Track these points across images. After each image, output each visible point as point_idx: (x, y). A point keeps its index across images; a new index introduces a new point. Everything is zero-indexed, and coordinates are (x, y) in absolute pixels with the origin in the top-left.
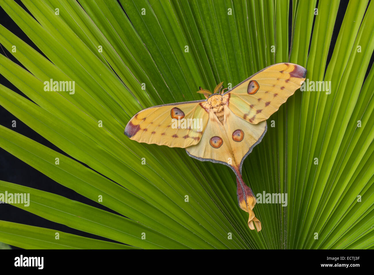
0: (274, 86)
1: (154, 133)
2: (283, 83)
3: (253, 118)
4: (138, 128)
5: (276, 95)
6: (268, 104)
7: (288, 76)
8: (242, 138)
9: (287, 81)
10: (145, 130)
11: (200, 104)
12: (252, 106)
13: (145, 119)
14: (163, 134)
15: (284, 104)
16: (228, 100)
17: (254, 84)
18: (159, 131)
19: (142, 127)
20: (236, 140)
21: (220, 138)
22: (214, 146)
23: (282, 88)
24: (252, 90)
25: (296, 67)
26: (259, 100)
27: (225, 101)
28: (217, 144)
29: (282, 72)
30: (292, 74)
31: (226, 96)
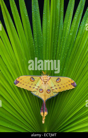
0: (65, 84)
1: (23, 84)
2: (68, 85)
3: (54, 90)
4: (19, 82)
5: (64, 87)
6: (60, 88)
7: (70, 84)
8: (50, 93)
9: (69, 85)
10: (21, 83)
11: (40, 77)
12: (55, 86)
13: (21, 79)
14: (26, 85)
15: (64, 91)
16: (49, 79)
17: (59, 79)
18: (25, 84)
19: (20, 82)
20: (47, 92)
21: (43, 90)
22: (40, 92)
23: (67, 86)
24: (58, 81)
25: (74, 82)
26: (58, 85)
27: (48, 79)
28: (41, 92)
29: (69, 81)
30: (72, 84)
31: (49, 78)
